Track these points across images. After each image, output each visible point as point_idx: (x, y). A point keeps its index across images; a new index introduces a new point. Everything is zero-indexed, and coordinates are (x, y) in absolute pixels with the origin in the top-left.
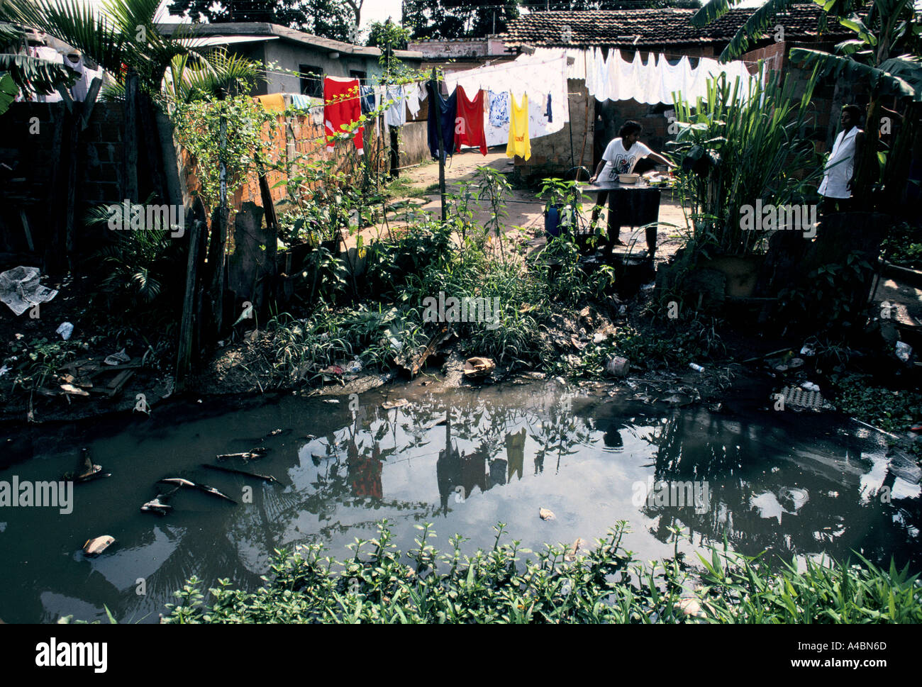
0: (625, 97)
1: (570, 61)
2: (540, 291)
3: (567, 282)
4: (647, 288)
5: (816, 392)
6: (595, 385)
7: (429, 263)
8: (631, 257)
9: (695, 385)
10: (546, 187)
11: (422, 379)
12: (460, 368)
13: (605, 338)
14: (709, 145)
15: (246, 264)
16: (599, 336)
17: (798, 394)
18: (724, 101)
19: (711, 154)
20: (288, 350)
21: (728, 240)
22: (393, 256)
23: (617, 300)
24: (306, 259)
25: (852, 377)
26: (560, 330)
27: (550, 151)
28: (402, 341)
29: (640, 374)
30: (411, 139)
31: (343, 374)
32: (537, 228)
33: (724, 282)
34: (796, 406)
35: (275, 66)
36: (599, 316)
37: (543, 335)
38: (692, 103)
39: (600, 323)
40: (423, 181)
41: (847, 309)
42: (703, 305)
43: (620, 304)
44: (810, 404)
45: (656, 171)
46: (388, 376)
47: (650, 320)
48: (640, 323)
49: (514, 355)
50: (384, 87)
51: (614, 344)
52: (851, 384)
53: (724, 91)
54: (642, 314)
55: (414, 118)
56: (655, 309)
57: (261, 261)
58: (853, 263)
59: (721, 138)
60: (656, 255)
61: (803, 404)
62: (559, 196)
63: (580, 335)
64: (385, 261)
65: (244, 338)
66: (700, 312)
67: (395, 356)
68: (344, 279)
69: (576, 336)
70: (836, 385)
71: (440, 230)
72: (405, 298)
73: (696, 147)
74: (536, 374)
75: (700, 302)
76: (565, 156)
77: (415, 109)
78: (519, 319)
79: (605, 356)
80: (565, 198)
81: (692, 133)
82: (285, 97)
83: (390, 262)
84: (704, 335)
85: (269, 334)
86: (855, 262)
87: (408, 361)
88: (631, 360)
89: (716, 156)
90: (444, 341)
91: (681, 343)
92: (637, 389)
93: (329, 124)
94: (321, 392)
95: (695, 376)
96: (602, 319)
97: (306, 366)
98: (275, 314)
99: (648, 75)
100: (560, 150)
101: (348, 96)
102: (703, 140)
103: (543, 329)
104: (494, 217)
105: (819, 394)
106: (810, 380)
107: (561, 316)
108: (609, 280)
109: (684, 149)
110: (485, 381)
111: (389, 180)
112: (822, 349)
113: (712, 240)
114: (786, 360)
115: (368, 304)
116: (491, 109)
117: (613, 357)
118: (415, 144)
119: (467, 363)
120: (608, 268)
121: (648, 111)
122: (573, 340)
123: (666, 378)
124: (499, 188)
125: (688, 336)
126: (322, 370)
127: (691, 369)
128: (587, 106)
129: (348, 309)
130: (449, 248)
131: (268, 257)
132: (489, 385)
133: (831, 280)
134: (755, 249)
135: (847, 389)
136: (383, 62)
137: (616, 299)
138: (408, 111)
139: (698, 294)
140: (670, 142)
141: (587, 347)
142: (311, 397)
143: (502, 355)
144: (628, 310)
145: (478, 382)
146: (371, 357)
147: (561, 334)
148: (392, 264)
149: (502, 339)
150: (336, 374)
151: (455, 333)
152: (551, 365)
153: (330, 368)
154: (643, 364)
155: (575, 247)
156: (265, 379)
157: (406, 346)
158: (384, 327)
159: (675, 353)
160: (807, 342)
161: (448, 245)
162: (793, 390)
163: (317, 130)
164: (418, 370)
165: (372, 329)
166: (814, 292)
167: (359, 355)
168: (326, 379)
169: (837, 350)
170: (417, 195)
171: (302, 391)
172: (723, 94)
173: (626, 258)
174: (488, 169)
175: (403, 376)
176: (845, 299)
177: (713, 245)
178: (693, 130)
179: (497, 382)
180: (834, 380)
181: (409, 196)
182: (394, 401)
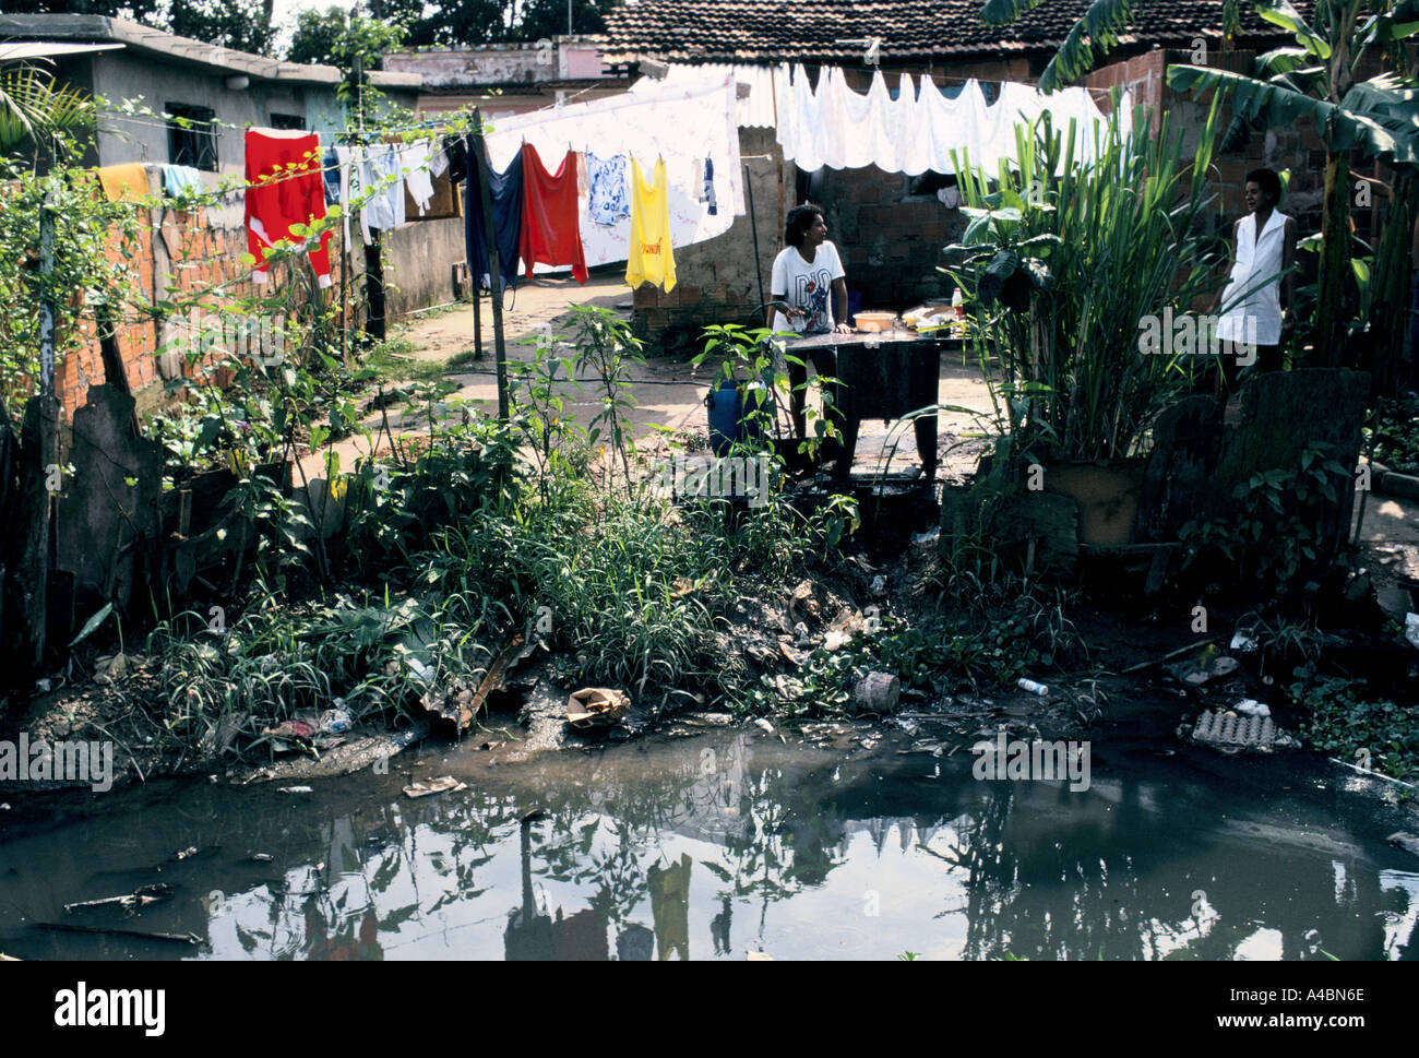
0: (857, 162)
1: (743, 91)
2: (711, 552)
3: (764, 531)
4: (923, 539)
5: (1262, 718)
6: (834, 731)
7: (478, 504)
8: (887, 479)
9: (1031, 717)
10: (711, 344)
11: (479, 739)
12: (557, 712)
13: (847, 639)
14: (1027, 251)
15: (96, 514)
16: (835, 638)
17: (1230, 723)
18: (1051, 166)
19: (1031, 267)
20: (194, 690)
21: (1077, 436)
22: (403, 493)
23: (867, 567)
24: (225, 501)
25: (1329, 685)
26: (755, 628)
27: (709, 275)
28: (434, 663)
29: (921, 704)
30: (407, 260)
31: (314, 735)
32: (692, 432)
33: (1076, 516)
34: (1225, 744)
35: (137, 107)
36: (832, 599)
37: (722, 640)
38: (991, 171)
39: (834, 611)
40: (438, 347)
41: (1310, 555)
42: (1038, 565)
43: (874, 573)
44: (1253, 738)
45: (926, 306)
46: (409, 735)
47: (935, 601)
48: (914, 607)
49: (666, 680)
50: (358, 149)
51: (866, 650)
52: (1328, 698)
53: (1050, 146)
54: (918, 589)
55: (422, 213)
56: (944, 578)
57: (128, 508)
58: (1313, 467)
59: (1048, 236)
60: (939, 474)
61: (1240, 739)
62: (740, 361)
63: (797, 637)
64: (387, 505)
65: (94, 672)
66: (1032, 579)
67: (423, 691)
68: (303, 543)
69: (789, 638)
70: (1301, 703)
71: (498, 438)
72: (433, 577)
73: (1003, 255)
74: (712, 717)
75: (1031, 558)
76: (738, 286)
77: (423, 193)
78: (673, 608)
79: (850, 671)
80: (751, 364)
81: (992, 227)
82: (149, 171)
83: (395, 505)
84: (1041, 626)
85: (149, 662)
86: (1317, 464)
87: (450, 703)
88: (903, 678)
89: (1042, 272)
90: (521, 660)
91: (1000, 640)
92: (918, 732)
93: (256, 226)
94: (272, 775)
95: (1029, 703)
96: (838, 603)
97: (234, 723)
98: (164, 615)
99: (903, 116)
100: (729, 273)
101: (304, 166)
102: (1016, 240)
103: (722, 627)
104: (608, 406)
105: (1268, 721)
106: (1250, 697)
107: (755, 600)
108: (848, 524)
109: (979, 259)
110: (611, 735)
111: (367, 346)
112: (1269, 637)
113: (1047, 434)
114: (1203, 663)
115: (352, 594)
116: (593, 190)
117: (866, 673)
118: (416, 269)
119: (572, 701)
120: (845, 499)
121: (905, 189)
122: (784, 646)
123: (973, 710)
124: (618, 347)
125: (1012, 628)
126: (267, 730)
127: (1022, 690)
128: (781, 181)
129: (313, 605)
130: (517, 474)
131: (142, 501)
132: (621, 741)
133: (1275, 500)
134: (1130, 453)
135: (1320, 707)
136: (345, 96)
137: (863, 565)
138: (409, 199)
139: (1025, 543)
140: (953, 246)
141: (813, 656)
142: (251, 784)
143: (643, 681)
144: (889, 585)
145: (596, 735)
146: (370, 699)
147: (757, 637)
148: (401, 509)
149: (641, 649)
150: (298, 737)
151: (542, 643)
152: (742, 698)
153: (283, 724)
154: (927, 686)
155: (776, 461)
156: (145, 754)
157: (442, 672)
158: (392, 638)
159: (987, 659)
160: (1240, 626)
161: (515, 467)
162: (1219, 717)
163: (213, 239)
164: (471, 720)
165: (370, 642)
166: (1246, 525)
167: (343, 696)
168: (279, 748)
169: (1297, 634)
170: (428, 374)
171: (229, 773)
172: (1048, 154)
173: (878, 483)
174: (595, 309)
175: (441, 733)
176: (1303, 535)
177: (1049, 445)
178: (995, 221)
179: (636, 735)
180: (1297, 694)
181: (412, 378)
182: (426, 781)
